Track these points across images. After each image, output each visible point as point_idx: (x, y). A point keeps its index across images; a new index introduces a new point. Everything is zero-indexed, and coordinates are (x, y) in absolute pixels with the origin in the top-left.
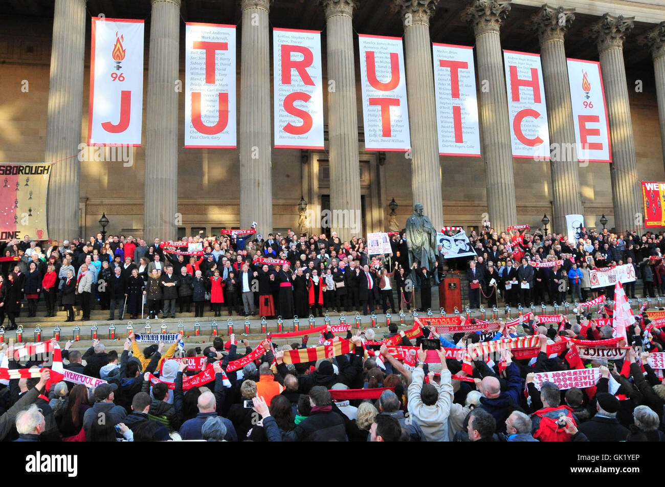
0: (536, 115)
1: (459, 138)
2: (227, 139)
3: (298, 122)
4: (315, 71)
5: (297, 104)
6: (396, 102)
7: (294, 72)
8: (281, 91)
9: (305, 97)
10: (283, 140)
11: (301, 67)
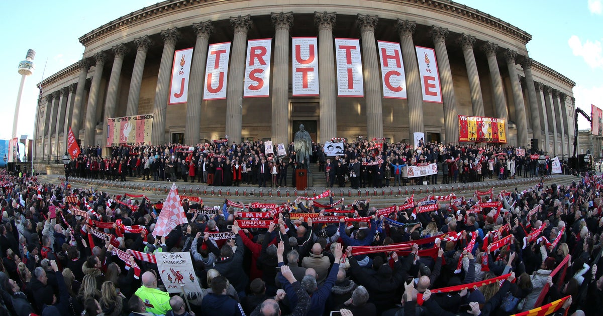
0: (398, 74)
1: (351, 86)
2: (222, 94)
3: (256, 84)
4: (267, 58)
5: (256, 75)
6: (311, 69)
7: (256, 59)
8: (249, 69)
9: (261, 71)
10: (248, 93)
11: (260, 57)
